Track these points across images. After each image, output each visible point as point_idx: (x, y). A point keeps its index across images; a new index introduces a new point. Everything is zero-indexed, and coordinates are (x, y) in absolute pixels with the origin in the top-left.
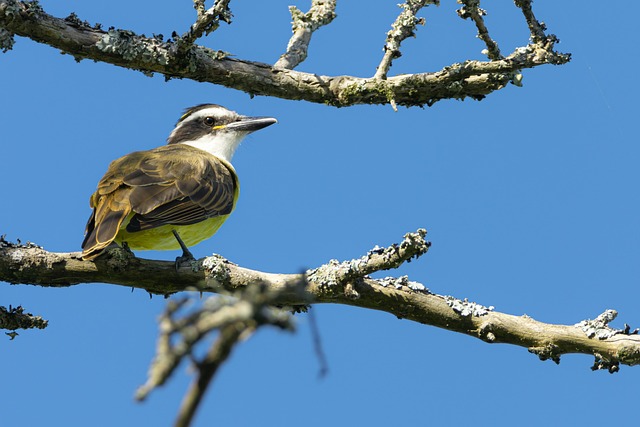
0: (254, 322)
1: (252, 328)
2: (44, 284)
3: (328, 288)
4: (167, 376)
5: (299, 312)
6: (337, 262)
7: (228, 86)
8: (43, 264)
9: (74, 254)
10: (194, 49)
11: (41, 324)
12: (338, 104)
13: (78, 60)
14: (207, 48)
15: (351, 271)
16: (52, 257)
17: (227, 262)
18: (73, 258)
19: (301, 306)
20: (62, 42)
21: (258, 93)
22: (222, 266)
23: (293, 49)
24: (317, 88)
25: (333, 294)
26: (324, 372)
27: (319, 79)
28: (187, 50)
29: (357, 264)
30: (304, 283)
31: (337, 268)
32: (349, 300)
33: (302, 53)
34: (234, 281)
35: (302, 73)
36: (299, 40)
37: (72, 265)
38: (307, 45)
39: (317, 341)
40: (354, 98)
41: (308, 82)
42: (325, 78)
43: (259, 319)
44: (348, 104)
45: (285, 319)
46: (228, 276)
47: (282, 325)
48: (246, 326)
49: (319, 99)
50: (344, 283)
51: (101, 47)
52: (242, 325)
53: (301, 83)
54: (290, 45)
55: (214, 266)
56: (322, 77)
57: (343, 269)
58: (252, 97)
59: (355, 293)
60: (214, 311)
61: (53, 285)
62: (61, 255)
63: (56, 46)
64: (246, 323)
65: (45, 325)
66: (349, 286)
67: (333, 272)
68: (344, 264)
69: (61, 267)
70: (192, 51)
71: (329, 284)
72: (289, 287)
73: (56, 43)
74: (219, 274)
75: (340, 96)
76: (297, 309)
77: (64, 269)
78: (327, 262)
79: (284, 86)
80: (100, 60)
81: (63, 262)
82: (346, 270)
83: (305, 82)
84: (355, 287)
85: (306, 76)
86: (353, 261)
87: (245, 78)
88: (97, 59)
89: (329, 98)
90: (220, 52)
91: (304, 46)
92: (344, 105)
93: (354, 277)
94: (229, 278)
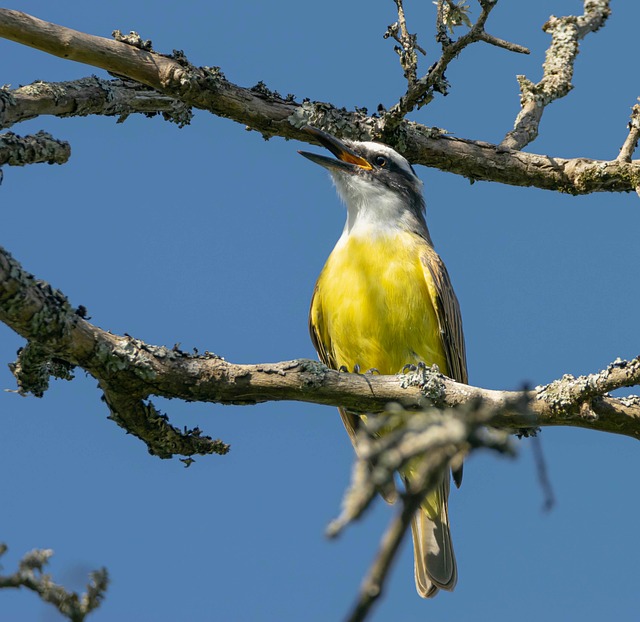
0: (468, 445)
1: (465, 451)
2: (225, 401)
3: (561, 408)
4: (363, 509)
5: (527, 436)
6: (572, 377)
7: (443, 168)
8: (224, 378)
9: (261, 366)
10: (404, 125)
11: (222, 449)
12: (575, 191)
13: (266, 137)
14: (419, 125)
15: (587, 388)
16: (234, 369)
17: (441, 376)
18: (259, 371)
19: (528, 429)
20: (248, 116)
21: (479, 178)
22: (435, 381)
23: (521, 127)
24: (549, 173)
25: (567, 414)
26: (549, 504)
27: (552, 161)
28: (395, 126)
29: (595, 379)
30: (527, 400)
31: (572, 384)
32: (585, 422)
33: (532, 131)
34: (450, 399)
35: (531, 155)
36: (528, 115)
37: (259, 379)
38: (538, 121)
39: (542, 467)
40: (592, 183)
41: (539, 165)
42: (559, 161)
43: (473, 442)
44: (586, 192)
45: (504, 442)
46: (442, 392)
47: (501, 449)
48: (458, 450)
49: (552, 185)
50: (580, 402)
51: (292, 123)
52: (453, 448)
53: (530, 166)
54: (518, 121)
55: (426, 382)
56: (555, 159)
57: (579, 384)
58: (472, 183)
59: (592, 413)
60: (420, 431)
61: (237, 402)
62: (245, 367)
63: (240, 120)
64: (458, 446)
65: (227, 450)
66: (585, 406)
67: (567, 389)
68: (580, 379)
69: (246, 381)
70: (401, 128)
71: (562, 403)
72: (509, 405)
73: (241, 117)
74: (433, 391)
75: (576, 182)
76: (524, 432)
77: (249, 384)
78: (560, 378)
79: (511, 170)
80: (292, 137)
81: (248, 376)
82: (582, 387)
83: (534, 165)
84: (593, 407)
85: (535, 158)
86: (590, 376)
87: (465, 160)
88: (288, 137)
89: (564, 184)
90: (435, 128)
91: (534, 122)
92: (581, 192)
93: (591, 395)
94: (444, 395)
